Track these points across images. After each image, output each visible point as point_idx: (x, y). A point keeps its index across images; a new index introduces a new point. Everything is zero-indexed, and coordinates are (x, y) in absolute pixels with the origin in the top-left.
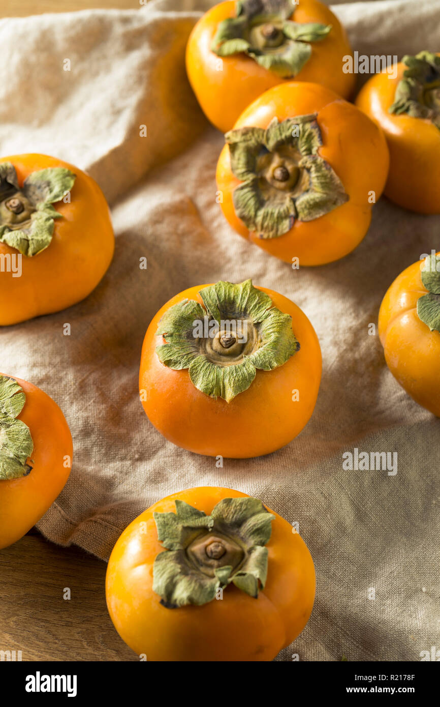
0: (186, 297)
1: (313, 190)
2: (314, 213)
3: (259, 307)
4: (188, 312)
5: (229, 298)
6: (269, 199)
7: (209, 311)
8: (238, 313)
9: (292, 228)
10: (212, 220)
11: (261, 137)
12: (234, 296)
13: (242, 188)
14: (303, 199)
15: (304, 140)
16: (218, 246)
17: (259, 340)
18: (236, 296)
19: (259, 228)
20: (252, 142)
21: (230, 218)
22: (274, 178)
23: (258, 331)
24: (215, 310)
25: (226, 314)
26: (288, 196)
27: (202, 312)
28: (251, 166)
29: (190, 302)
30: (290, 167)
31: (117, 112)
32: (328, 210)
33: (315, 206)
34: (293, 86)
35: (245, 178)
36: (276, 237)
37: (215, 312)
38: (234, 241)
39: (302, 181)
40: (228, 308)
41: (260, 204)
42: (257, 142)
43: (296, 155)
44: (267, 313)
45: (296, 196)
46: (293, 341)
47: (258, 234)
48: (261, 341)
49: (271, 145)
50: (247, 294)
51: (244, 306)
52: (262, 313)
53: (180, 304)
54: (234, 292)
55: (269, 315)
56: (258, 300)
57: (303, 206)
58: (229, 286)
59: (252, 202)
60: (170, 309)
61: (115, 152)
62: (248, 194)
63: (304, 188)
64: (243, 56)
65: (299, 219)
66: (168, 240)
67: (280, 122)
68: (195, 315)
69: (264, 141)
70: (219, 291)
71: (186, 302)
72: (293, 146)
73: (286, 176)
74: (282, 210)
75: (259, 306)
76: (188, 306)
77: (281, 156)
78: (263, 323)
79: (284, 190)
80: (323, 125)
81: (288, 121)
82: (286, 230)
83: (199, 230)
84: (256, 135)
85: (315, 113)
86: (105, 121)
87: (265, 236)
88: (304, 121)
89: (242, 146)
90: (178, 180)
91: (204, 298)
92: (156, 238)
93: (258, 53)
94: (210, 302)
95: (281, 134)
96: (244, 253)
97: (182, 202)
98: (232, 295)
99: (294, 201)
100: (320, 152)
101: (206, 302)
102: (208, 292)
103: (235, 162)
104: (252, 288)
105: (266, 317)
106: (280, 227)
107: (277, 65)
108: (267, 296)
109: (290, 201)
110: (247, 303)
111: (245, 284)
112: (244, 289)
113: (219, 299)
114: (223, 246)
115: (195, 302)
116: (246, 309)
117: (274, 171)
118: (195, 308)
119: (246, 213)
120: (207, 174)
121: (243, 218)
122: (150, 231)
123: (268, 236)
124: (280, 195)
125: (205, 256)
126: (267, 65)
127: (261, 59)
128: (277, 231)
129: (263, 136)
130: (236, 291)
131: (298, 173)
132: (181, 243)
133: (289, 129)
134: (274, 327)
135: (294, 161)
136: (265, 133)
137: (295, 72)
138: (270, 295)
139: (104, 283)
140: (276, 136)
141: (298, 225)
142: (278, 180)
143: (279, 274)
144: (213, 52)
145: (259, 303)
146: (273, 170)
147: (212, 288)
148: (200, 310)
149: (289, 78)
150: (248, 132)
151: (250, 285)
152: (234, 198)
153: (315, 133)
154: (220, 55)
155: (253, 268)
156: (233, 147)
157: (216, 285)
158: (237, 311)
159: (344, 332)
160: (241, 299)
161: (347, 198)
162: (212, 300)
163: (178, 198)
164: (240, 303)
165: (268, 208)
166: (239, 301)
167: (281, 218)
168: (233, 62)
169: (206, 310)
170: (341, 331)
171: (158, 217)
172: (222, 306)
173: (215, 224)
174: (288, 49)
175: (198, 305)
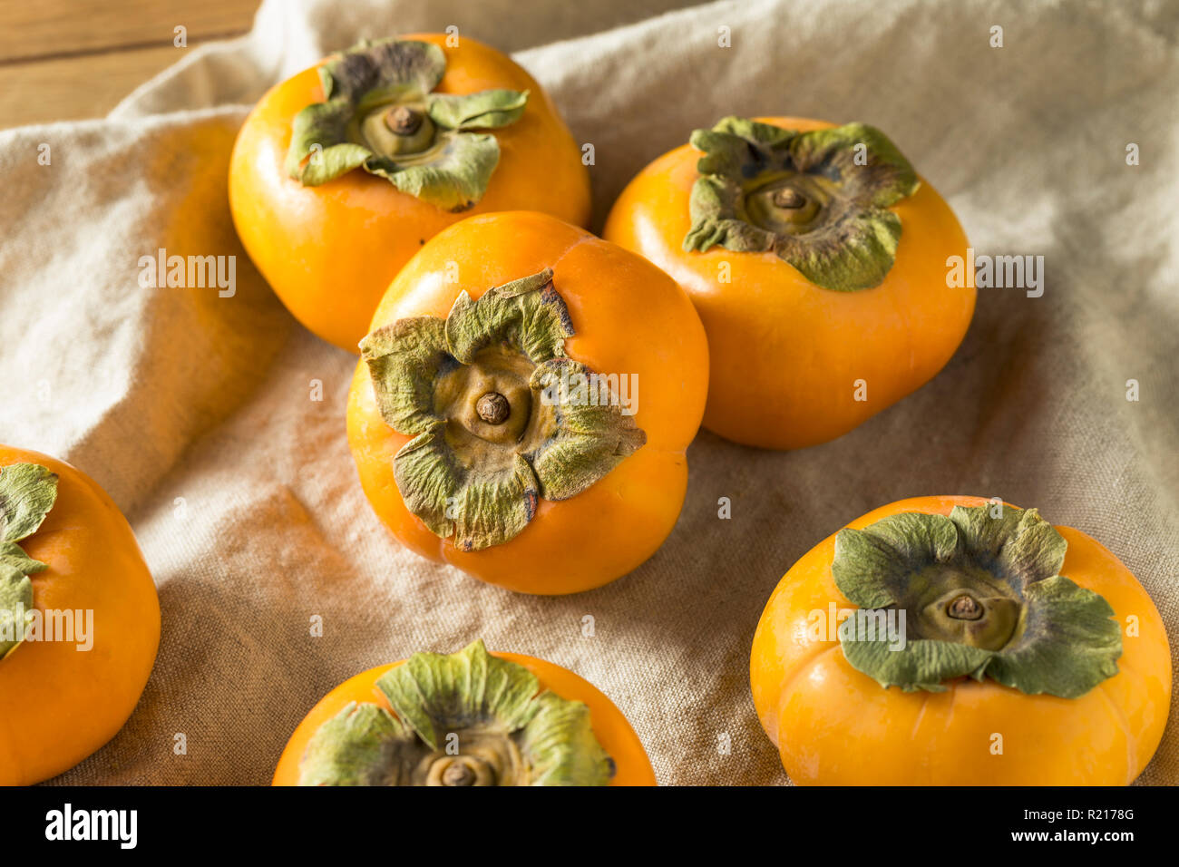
0: (350, 700)
1: (567, 431)
2: (576, 480)
3: (514, 697)
4: (361, 729)
5: (445, 687)
6: (472, 466)
7: (406, 721)
8: (469, 716)
9: (533, 517)
10: (344, 530)
11: (437, 338)
12: (455, 681)
13: (412, 451)
14: (548, 454)
15: (532, 329)
16: (368, 582)
17: (526, 766)
18: (459, 679)
19: (462, 529)
20: (421, 351)
21: (391, 518)
22: (478, 418)
23: (519, 748)
24: (419, 716)
25: (444, 722)
26: (514, 451)
27: (391, 725)
28: (425, 402)
29: (363, 708)
30: (509, 392)
31: (105, 333)
32: (606, 468)
33: (578, 463)
34: (480, 221)
35: (414, 429)
36: (501, 543)
37: (420, 720)
38: (400, 567)
39: (540, 418)
40: (446, 708)
41: (457, 478)
42: (431, 348)
43: (519, 364)
44: (534, 704)
45: (531, 449)
46: (600, 757)
47: (461, 543)
48: (531, 768)
49: (462, 350)
50: (481, 671)
51: (479, 699)
52: (525, 705)
53: (340, 715)
54: (453, 671)
55: (539, 709)
56: (509, 681)
57: (552, 468)
58: (438, 660)
59: (439, 476)
60: (321, 731)
61: (115, 417)
62: (428, 461)
63: (545, 430)
64: (360, 176)
65: (547, 497)
66: (264, 584)
67: (474, 301)
68: (379, 734)
69: (446, 345)
70: (419, 674)
71: (354, 710)
72: (509, 347)
73: (504, 412)
74: (506, 483)
75: (513, 694)
76: (358, 717)
77: (486, 372)
78: (528, 729)
79: (501, 441)
80: (568, 293)
81: (492, 293)
82: (524, 523)
83: (322, 553)
84: (427, 335)
85: (546, 270)
86: (81, 354)
87: (477, 544)
88: (527, 292)
89: (398, 362)
90: (253, 457)
91: (390, 694)
92: (240, 583)
93: (391, 168)
94: (406, 701)
95: (481, 325)
96: (425, 587)
97: (274, 499)
98: (450, 680)
99: (529, 460)
100: (569, 349)
101: (397, 703)
102: (395, 680)
103: (389, 398)
104: (490, 659)
105: (534, 715)
106: (508, 519)
107: (436, 183)
108: (524, 670)
109: (521, 463)
110: (486, 691)
111: (471, 651)
112: (474, 662)
113: (424, 692)
114: (379, 580)
115: (373, 706)
116: (485, 705)
117: (475, 404)
118: (374, 720)
119: (429, 502)
120: (312, 435)
121: (422, 513)
122: (223, 571)
123: (485, 542)
124: (495, 452)
125: (346, 605)
126: (416, 189)
127: (400, 178)
128: (503, 529)
129: (441, 333)
130: (456, 669)
131: (529, 400)
132: (292, 586)
133: (495, 314)
134: (555, 734)
135: (515, 377)
136: (446, 326)
137: (476, 195)
138: (530, 667)
139: (150, 696)
140: (470, 329)
141: (546, 510)
142: (487, 421)
143: (510, 619)
144: (295, 178)
145: (512, 687)
146: (473, 401)
147: (403, 670)
148: (387, 722)
149: (463, 210)
150: (408, 329)
151: (483, 651)
152: (398, 475)
153: (555, 311)
154: (309, 183)
155: (452, 616)
156: (379, 368)
157: (410, 664)
158: (465, 713)
159: (676, 720)
160: (472, 686)
161: (642, 438)
162: (409, 697)
163: (264, 492)
164: (471, 693)
165: (477, 483)
166: (466, 691)
167: (506, 501)
168: (338, 193)
169: (399, 720)
170: (669, 720)
171: (234, 538)
172: (431, 705)
173: (352, 536)
174: (448, 152)
175: (380, 711)
